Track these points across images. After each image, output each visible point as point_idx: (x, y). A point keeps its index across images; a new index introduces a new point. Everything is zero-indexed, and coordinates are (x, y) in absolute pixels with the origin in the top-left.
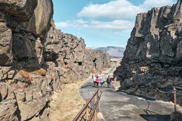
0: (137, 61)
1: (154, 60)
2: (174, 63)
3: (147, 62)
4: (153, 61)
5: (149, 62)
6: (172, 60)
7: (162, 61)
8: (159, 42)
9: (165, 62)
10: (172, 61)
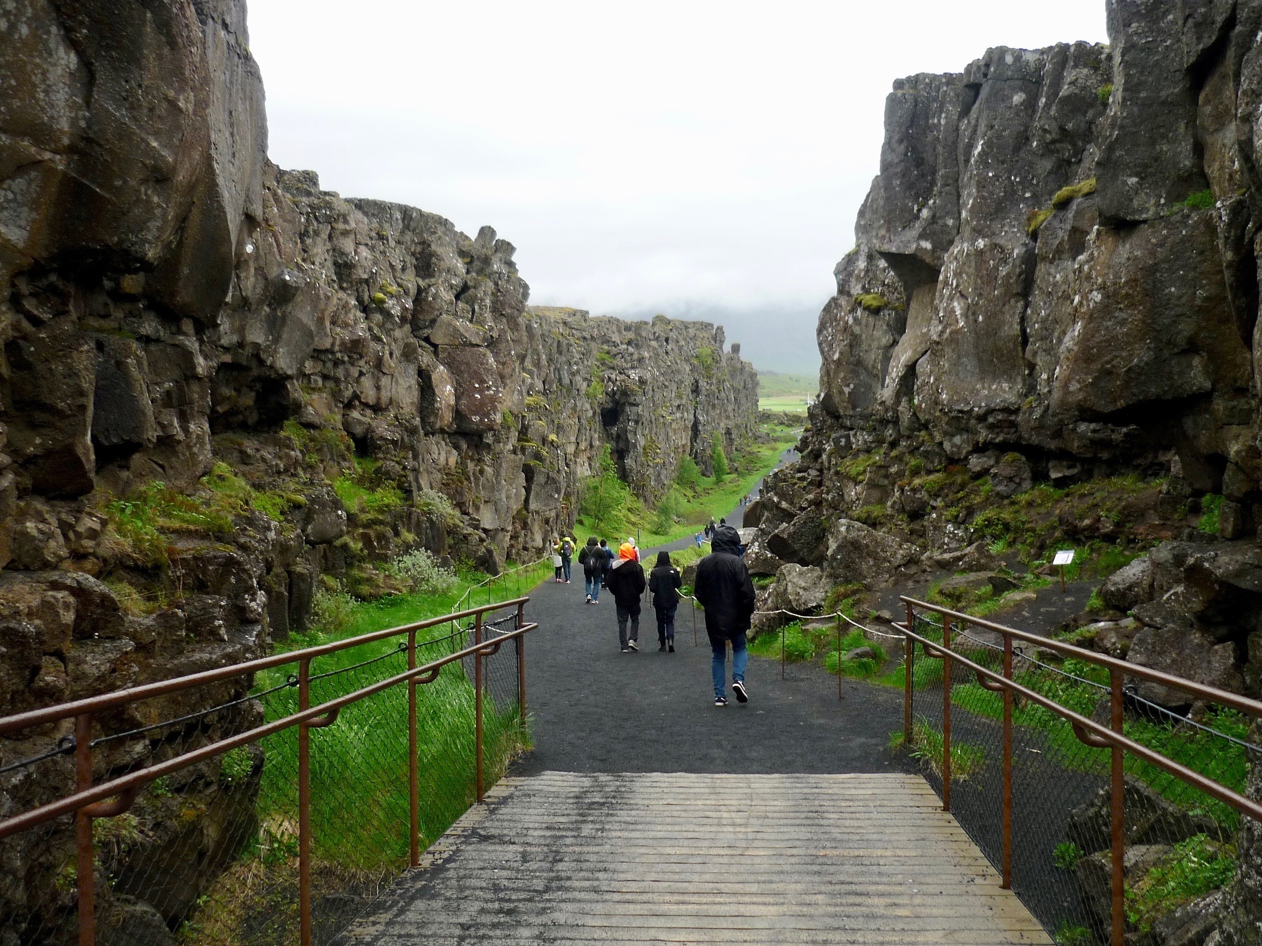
0: (889, 432)
1: (991, 427)
2: (1105, 455)
3: (947, 446)
4: (983, 435)
5: (957, 440)
6: (1094, 431)
7: (1035, 440)
8: (1021, 304)
9: (1053, 445)
10: (1093, 442)
